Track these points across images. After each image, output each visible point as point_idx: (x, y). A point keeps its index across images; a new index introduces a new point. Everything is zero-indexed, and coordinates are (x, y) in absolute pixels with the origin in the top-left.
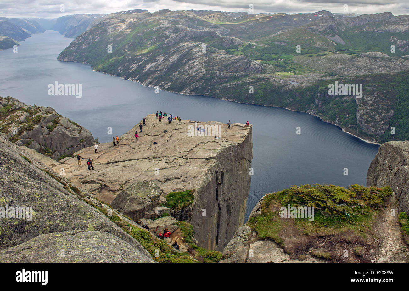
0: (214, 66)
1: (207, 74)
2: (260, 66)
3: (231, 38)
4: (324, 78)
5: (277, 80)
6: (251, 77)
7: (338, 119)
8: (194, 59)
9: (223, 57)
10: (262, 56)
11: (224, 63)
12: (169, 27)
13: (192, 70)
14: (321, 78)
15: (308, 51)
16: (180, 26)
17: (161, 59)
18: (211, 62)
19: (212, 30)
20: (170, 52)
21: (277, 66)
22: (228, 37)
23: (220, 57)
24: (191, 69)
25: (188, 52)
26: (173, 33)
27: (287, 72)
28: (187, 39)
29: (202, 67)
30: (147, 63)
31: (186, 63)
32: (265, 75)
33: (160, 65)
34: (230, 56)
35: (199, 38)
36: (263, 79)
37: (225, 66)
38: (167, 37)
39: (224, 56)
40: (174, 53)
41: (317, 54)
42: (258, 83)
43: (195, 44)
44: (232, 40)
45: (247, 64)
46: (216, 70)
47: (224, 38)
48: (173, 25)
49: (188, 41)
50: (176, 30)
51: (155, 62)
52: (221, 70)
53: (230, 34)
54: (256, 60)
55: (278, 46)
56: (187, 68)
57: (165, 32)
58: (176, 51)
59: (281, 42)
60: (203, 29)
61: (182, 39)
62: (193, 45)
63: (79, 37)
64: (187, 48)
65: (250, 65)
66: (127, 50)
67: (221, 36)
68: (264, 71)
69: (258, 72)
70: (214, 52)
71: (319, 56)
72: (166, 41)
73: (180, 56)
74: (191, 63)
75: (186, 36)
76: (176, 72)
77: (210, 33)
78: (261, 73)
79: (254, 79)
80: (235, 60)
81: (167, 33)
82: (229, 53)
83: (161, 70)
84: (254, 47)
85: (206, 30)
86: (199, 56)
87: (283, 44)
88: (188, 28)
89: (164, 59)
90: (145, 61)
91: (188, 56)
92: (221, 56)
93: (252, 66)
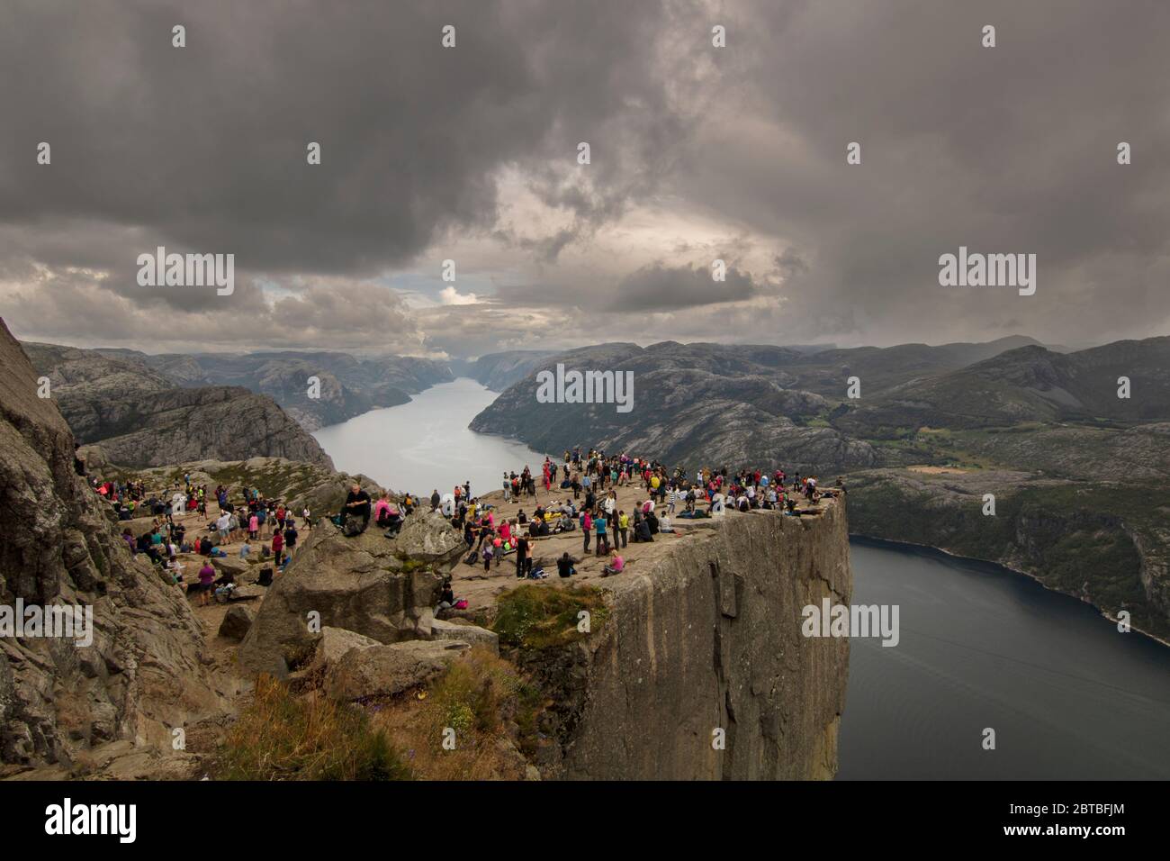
0: (765, 449)
1: (750, 464)
2: (869, 451)
3: (803, 393)
4: (1034, 483)
5: (912, 482)
6: (850, 474)
7: (1086, 584)
8: (721, 433)
9: (785, 431)
10: (873, 431)
11: (786, 444)
12: (673, 373)
13: (718, 456)
14: (1027, 483)
15: (986, 421)
16: (696, 370)
17: (656, 432)
18: (759, 440)
19: (762, 378)
20: (674, 420)
21: (911, 452)
22: (796, 391)
23: (779, 430)
24: (715, 452)
25: (711, 419)
26: (682, 383)
27: (937, 466)
28: (710, 394)
29: (740, 449)
30: (628, 438)
31: (706, 441)
32: (882, 472)
33: (654, 443)
34: (801, 429)
35: (733, 393)
36: (879, 478)
37: (790, 450)
38: (670, 391)
39: (787, 429)
40: (682, 420)
41: (1010, 428)
42: (867, 489)
43: (726, 405)
44: (804, 398)
45: (838, 446)
46: (769, 457)
47: (787, 394)
48: (683, 370)
49: (713, 398)
50: (688, 379)
51: (643, 438)
52: (780, 457)
53: (798, 387)
54: (860, 438)
55: (909, 411)
56: (708, 451)
57: (667, 382)
58: (688, 417)
59: (917, 401)
60: (744, 376)
61: (700, 395)
62: (721, 406)
63: (511, 389)
64: (708, 413)
65: (846, 448)
66: (592, 415)
67: (781, 390)
68: (879, 462)
69: (865, 465)
70: (763, 420)
71: (1014, 431)
72: (668, 398)
73: (695, 428)
74: (716, 442)
75: (708, 390)
76: (684, 458)
77: (757, 383)
78: (872, 467)
79: (858, 478)
80: (811, 437)
81: (671, 383)
82: (797, 421)
83: (655, 453)
84: (855, 412)
85: (748, 378)
86: (732, 426)
87: (922, 405)
88: (712, 375)
89: (663, 432)
90: (627, 435)
91: (710, 428)
92: (780, 428)
93: (850, 450)
